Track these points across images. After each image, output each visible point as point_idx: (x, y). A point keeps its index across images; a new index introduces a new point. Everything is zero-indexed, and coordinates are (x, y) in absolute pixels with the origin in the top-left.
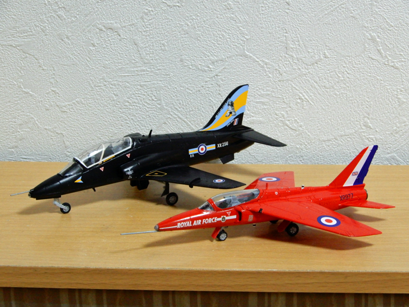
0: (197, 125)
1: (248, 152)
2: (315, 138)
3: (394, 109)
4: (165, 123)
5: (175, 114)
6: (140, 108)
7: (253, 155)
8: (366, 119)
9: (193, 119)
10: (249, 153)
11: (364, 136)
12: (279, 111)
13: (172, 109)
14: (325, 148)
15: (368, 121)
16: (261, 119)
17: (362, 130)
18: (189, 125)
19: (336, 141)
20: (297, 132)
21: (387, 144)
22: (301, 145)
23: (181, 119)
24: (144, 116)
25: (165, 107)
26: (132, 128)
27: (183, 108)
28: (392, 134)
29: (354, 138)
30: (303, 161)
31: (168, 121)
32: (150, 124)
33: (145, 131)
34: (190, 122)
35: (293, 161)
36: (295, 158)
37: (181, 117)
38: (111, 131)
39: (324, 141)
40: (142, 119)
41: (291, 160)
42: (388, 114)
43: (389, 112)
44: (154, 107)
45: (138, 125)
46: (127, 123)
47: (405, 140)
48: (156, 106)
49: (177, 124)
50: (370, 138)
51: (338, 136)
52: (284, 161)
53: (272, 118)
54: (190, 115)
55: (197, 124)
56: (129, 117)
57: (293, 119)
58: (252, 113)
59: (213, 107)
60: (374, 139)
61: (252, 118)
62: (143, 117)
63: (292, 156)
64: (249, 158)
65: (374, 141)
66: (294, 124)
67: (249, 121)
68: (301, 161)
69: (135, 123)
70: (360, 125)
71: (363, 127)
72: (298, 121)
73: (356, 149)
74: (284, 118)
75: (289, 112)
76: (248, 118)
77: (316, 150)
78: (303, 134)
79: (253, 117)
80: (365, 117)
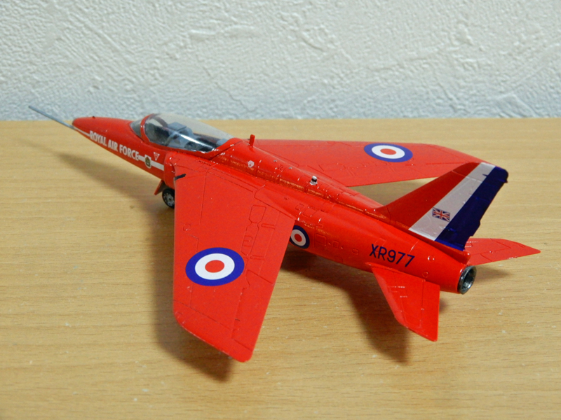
0: (124, 43)
1: (227, 95)
2: (359, 65)
3: (518, 5)
5: (79, 21)
6: (7, 10)
7: (238, 98)
8: (461, 26)
9: (115, 31)
10: (231, 96)
11: (457, 60)
12: (288, 11)
13: (71, 10)
14: (378, 85)
15: (466, 30)
17: (452, 49)
18: (109, 43)
19: (401, 70)
20: (325, 54)
21: (500, 75)
22: (332, 78)
23: (90, 29)
25: (57, 6)
27: (95, 9)
28: (510, 55)
29: (436, 64)
30: (335, 110)
31: (65, 36)
32: (30, 40)
35: (316, 109)
36: (321, 104)
37: (91, 25)
39: (377, 70)
40: (12, 31)
41: (312, 107)
42: (506, 16)
43: (507, 13)
44: (35, 6)
47: (535, 67)
48: (39, 5)
49: (83, 41)
50: (467, 63)
51: (406, 60)
52: (297, 109)
53: (274, 25)
54: (108, 22)
55: (126, 40)
57: (316, 28)
59: (154, 6)
60: (476, 65)
63: (314, 101)
64: (231, 104)
65: (474, 69)
66: (319, 38)
67: (227, 32)
68: (331, 109)
70: (450, 39)
71: (456, 43)
73: (439, 85)
74: (298, 26)
75: (308, 14)
76: (226, 26)
77: (361, 88)
78: (335, 57)
80: (459, 22)
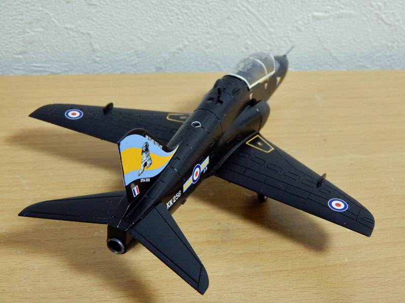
4: (229, 18)
16: (352, 12)
24: (201, 9)
26: (185, 25)
33: (202, 29)
34: (262, 16)
38: (156, 28)
45: (193, 21)
46: (179, 19)
56: (182, 10)
58: (343, 4)
61: (342, 11)
62: (201, 11)
69: (190, 19)
72: (397, 14)
79: (342, 9)
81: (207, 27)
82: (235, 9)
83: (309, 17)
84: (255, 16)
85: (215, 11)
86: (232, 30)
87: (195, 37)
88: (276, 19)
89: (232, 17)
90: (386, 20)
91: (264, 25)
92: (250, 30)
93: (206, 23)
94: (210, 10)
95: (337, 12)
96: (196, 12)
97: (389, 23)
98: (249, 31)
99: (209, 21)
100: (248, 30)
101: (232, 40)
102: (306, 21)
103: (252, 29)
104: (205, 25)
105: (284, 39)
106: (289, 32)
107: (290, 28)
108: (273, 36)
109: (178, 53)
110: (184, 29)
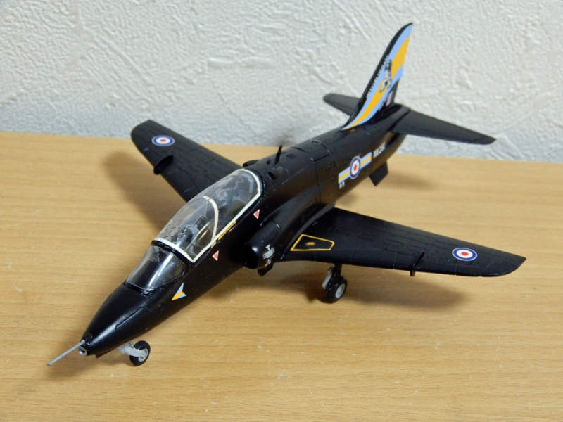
4: (83, 58)
16: (268, 60)
24: (41, 42)
26: (18, 64)
33: (43, 71)
34: (132, 58)
45: (30, 58)
46: (9, 54)
56: (13, 42)
58: (253, 48)
61: (252, 58)
62: (40, 45)
69: (25, 55)
72: (338, 67)
79: (253, 55)
81: (51, 68)
82: (91, 45)
83: (203, 63)
84: (122, 57)
85: (62, 46)
86: (88, 75)
87: (35, 82)
88: (153, 64)
89: (87, 57)
90: (322, 76)
91: (136, 72)
92: (116, 77)
93: (50, 63)
94: (54, 45)
95: (244, 59)
96: (34, 46)
97: (328, 80)
98: (115, 80)
99: (54, 60)
100: (112, 77)
101: (90, 90)
102: (200, 70)
103: (119, 77)
104: (48, 66)
105: (168, 94)
106: (175, 84)
107: (175, 79)
108: (152, 89)
109: (8, 104)
110: (18, 70)
